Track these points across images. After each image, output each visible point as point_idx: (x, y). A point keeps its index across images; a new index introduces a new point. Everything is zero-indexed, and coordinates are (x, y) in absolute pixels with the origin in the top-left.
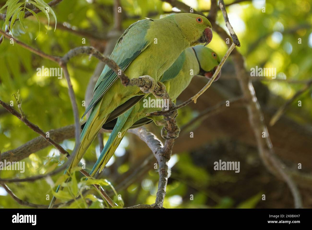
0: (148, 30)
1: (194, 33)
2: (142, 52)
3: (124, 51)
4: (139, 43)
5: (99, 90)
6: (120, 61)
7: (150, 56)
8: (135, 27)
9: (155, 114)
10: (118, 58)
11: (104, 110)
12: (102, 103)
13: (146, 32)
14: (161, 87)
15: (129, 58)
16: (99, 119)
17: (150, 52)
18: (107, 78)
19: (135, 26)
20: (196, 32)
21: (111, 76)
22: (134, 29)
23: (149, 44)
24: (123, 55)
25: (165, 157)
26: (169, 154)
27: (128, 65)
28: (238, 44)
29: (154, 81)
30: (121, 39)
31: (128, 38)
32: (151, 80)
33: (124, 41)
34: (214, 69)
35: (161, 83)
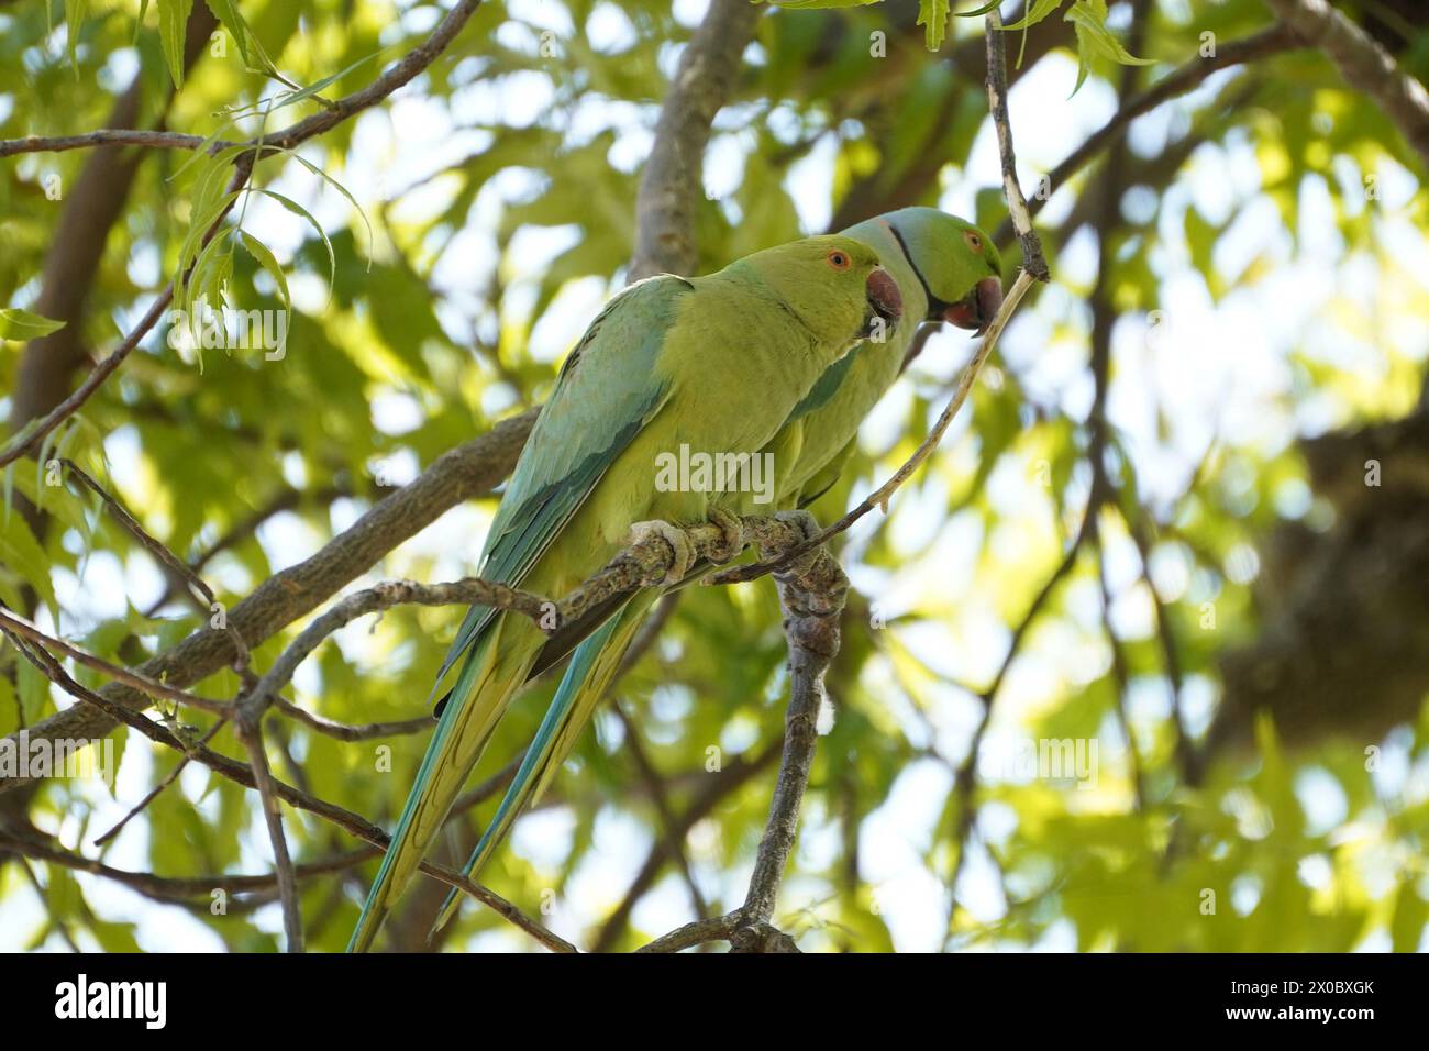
1: (843, 313)
2: (647, 425)
3: (580, 421)
5: (498, 568)
6: (569, 463)
7: (675, 432)
8: (622, 318)
9: (732, 577)
10: (561, 448)
11: (515, 645)
12: (505, 624)
13: (662, 343)
14: (724, 534)
15: (601, 451)
16: (495, 680)
18: (525, 524)
19: (623, 312)
21: (537, 524)
22: (620, 325)
23: (670, 394)
24: (579, 441)
25: (813, 650)
26: (829, 639)
28: (1039, 273)
29: (683, 543)
30: (574, 358)
31: (597, 364)
32: (673, 541)
33: (582, 377)
34: (977, 291)
35: (725, 518)
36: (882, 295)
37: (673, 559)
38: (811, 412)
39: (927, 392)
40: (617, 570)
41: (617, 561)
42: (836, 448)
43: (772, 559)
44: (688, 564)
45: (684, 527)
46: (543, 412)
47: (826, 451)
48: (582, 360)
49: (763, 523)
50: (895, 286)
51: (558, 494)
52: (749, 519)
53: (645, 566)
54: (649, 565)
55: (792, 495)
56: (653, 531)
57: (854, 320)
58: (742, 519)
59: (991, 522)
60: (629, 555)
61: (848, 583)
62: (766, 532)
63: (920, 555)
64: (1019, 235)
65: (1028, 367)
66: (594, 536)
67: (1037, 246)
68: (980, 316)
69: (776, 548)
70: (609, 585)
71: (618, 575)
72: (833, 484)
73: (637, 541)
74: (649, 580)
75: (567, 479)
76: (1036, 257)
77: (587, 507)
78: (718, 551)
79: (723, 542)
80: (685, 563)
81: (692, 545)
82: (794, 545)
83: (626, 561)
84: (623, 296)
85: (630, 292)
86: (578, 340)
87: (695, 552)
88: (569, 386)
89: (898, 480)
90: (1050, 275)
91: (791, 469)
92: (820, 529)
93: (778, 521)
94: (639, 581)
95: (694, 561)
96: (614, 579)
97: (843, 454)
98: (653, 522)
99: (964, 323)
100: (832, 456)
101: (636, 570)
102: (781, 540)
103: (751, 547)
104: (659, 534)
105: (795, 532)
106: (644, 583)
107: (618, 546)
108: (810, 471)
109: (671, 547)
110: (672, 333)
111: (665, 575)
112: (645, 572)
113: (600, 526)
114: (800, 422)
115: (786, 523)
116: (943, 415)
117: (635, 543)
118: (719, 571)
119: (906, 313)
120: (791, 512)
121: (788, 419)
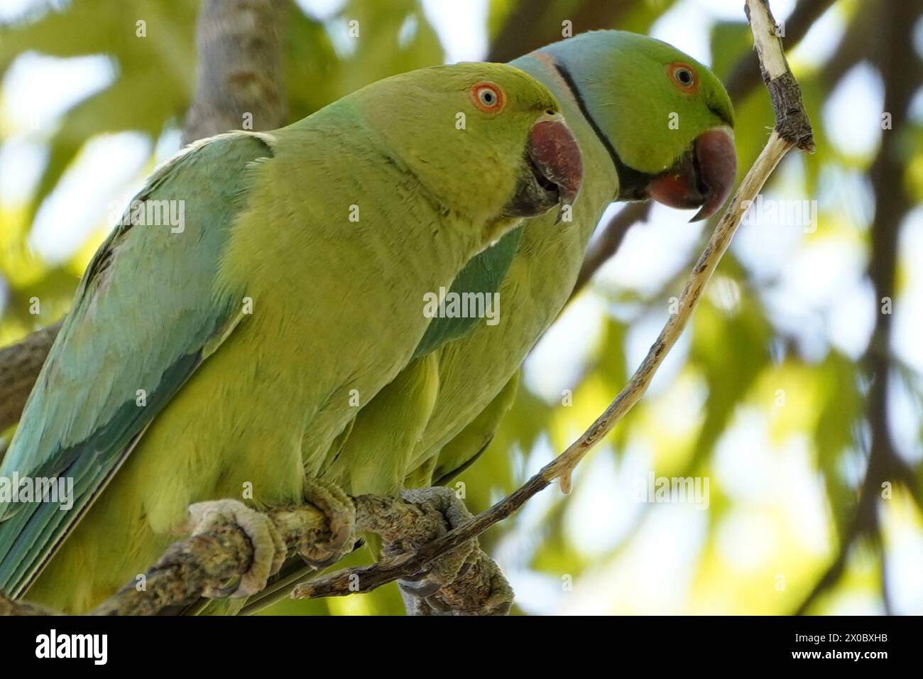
0: (235, 221)
2: (211, 357)
3: (110, 352)
4: (193, 309)
6: (95, 415)
7: (252, 370)
14: (327, 521)
17: (255, 346)
20: (486, 165)
23: (243, 312)
24: (109, 383)
27: (132, 442)
28: (798, 137)
29: (266, 533)
30: (103, 258)
31: (136, 265)
32: (251, 530)
33: (113, 286)
34: (694, 151)
35: (329, 497)
36: (550, 154)
37: (251, 559)
38: (451, 340)
39: (625, 313)
40: (168, 573)
41: (167, 560)
42: (487, 395)
43: (398, 560)
44: (273, 566)
45: (268, 510)
46: (60, 337)
47: (473, 399)
48: (114, 260)
49: (385, 506)
50: (574, 146)
51: (80, 460)
52: (364, 499)
53: (210, 568)
54: (216, 566)
55: (424, 467)
56: (221, 515)
57: (499, 186)
58: (354, 499)
59: (719, 507)
60: (187, 551)
61: (512, 596)
62: (389, 519)
63: (611, 555)
64: (768, 79)
65: (773, 282)
66: (135, 522)
67: (795, 96)
68: (702, 189)
69: (404, 543)
70: (156, 596)
71: (170, 580)
72: (482, 450)
73: (198, 530)
74: (215, 589)
75: (91, 438)
76: (794, 112)
77: (120, 481)
78: (319, 546)
79: (326, 532)
80: (269, 565)
81: (280, 537)
82: (431, 540)
83: (181, 560)
84: (175, 164)
85: (188, 156)
86: (109, 230)
87: (284, 548)
88: (95, 299)
89: (586, 443)
90: (814, 140)
91: (423, 429)
92: (471, 516)
93: (406, 502)
94: (201, 589)
95: (283, 560)
96: (164, 587)
97: (495, 406)
98: (222, 501)
99: (679, 201)
100: (482, 409)
101: (197, 573)
102: (412, 532)
103: (366, 545)
104: (230, 519)
105: (432, 521)
106: (207, 593)
107: (169, 538)
108: (449, 431)
109: (248, 540)
110: (243, 220)
111: (239, 581)
112: (210, 577)
113: (143, 508)
114: (434, 356)
115: (419, 506)
116: (653, 347)
117: (195, 533)
118: (322, 577)
119: (585, 194)
120: (425, 491)
121: (417, 351)
